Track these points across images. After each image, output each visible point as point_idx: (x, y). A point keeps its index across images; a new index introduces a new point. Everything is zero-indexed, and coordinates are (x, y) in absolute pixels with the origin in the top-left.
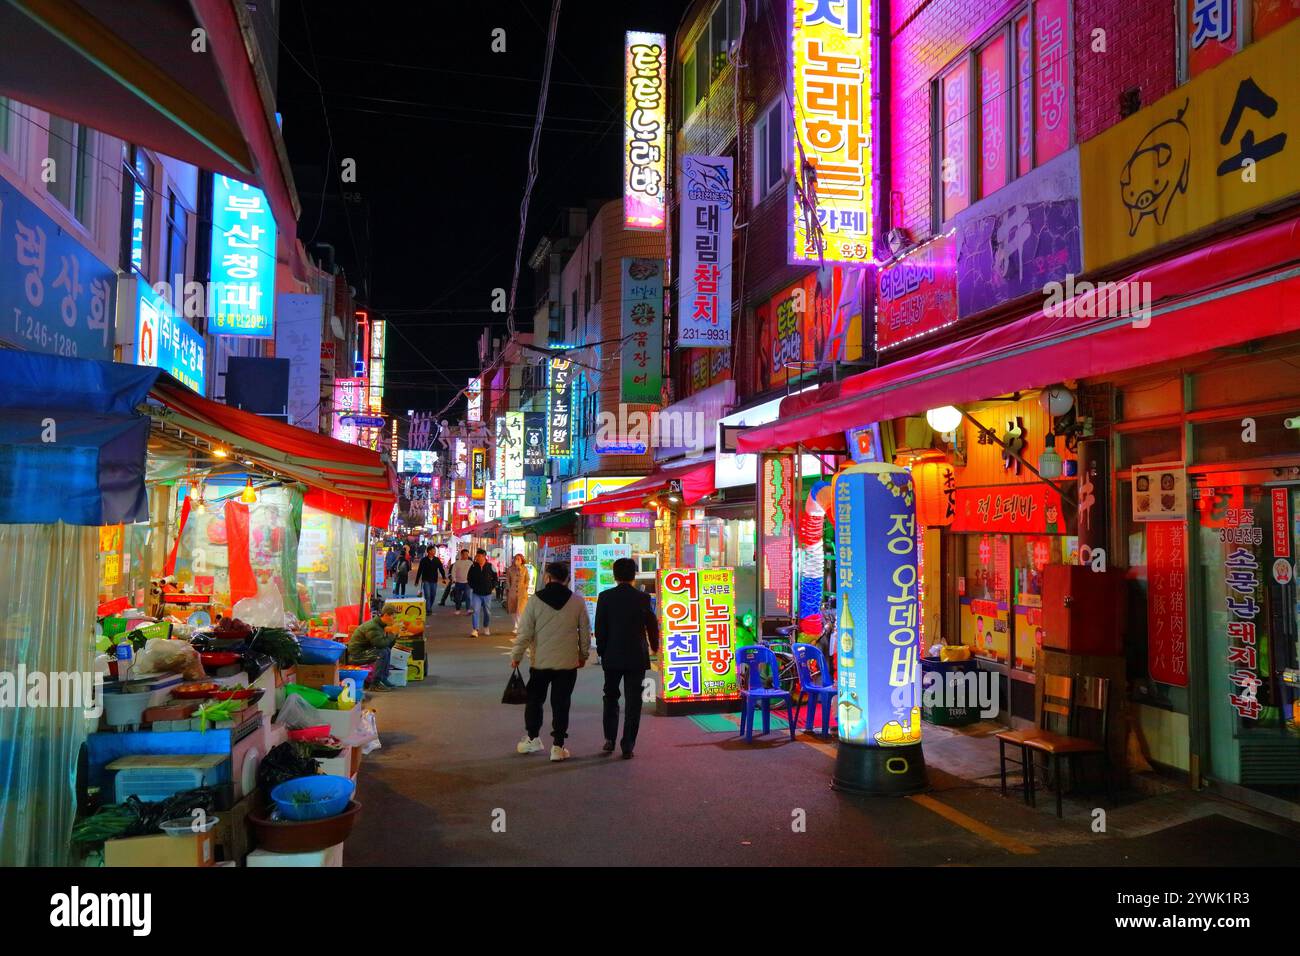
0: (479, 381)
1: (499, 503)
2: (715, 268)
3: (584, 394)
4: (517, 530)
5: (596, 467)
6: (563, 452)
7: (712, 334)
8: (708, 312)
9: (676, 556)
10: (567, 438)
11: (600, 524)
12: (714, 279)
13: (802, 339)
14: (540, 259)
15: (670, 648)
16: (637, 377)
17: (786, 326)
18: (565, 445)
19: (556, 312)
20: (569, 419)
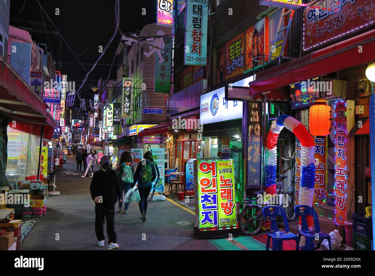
0: (98, 95)
1: (104, 134)
2: (200, 31)
3: (136, 95)
4: (110, 143)
5: (140, 121)
6: (128, 116)
7: (199, 59)
8: (197, 50)
9: (175, 153)
10: (129, 111)
11: (141, 142)
12: (200, 36)
13: (245, 57)
14: (120, 51)
15: (202, 202)
16: (161, 83)
17: (235, 53)
18: (129, 114)
19: (125, 68)
20: (130, 104)
